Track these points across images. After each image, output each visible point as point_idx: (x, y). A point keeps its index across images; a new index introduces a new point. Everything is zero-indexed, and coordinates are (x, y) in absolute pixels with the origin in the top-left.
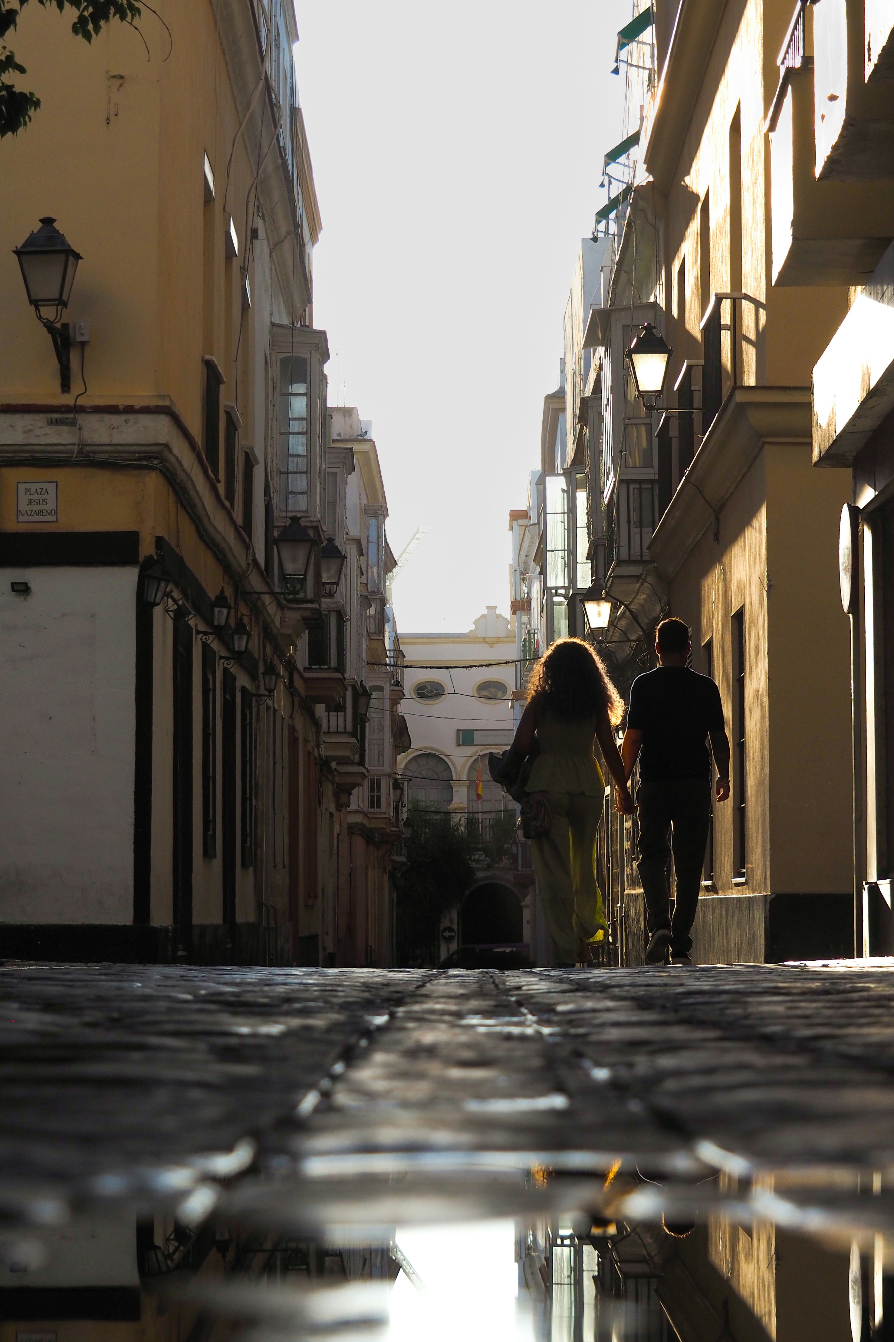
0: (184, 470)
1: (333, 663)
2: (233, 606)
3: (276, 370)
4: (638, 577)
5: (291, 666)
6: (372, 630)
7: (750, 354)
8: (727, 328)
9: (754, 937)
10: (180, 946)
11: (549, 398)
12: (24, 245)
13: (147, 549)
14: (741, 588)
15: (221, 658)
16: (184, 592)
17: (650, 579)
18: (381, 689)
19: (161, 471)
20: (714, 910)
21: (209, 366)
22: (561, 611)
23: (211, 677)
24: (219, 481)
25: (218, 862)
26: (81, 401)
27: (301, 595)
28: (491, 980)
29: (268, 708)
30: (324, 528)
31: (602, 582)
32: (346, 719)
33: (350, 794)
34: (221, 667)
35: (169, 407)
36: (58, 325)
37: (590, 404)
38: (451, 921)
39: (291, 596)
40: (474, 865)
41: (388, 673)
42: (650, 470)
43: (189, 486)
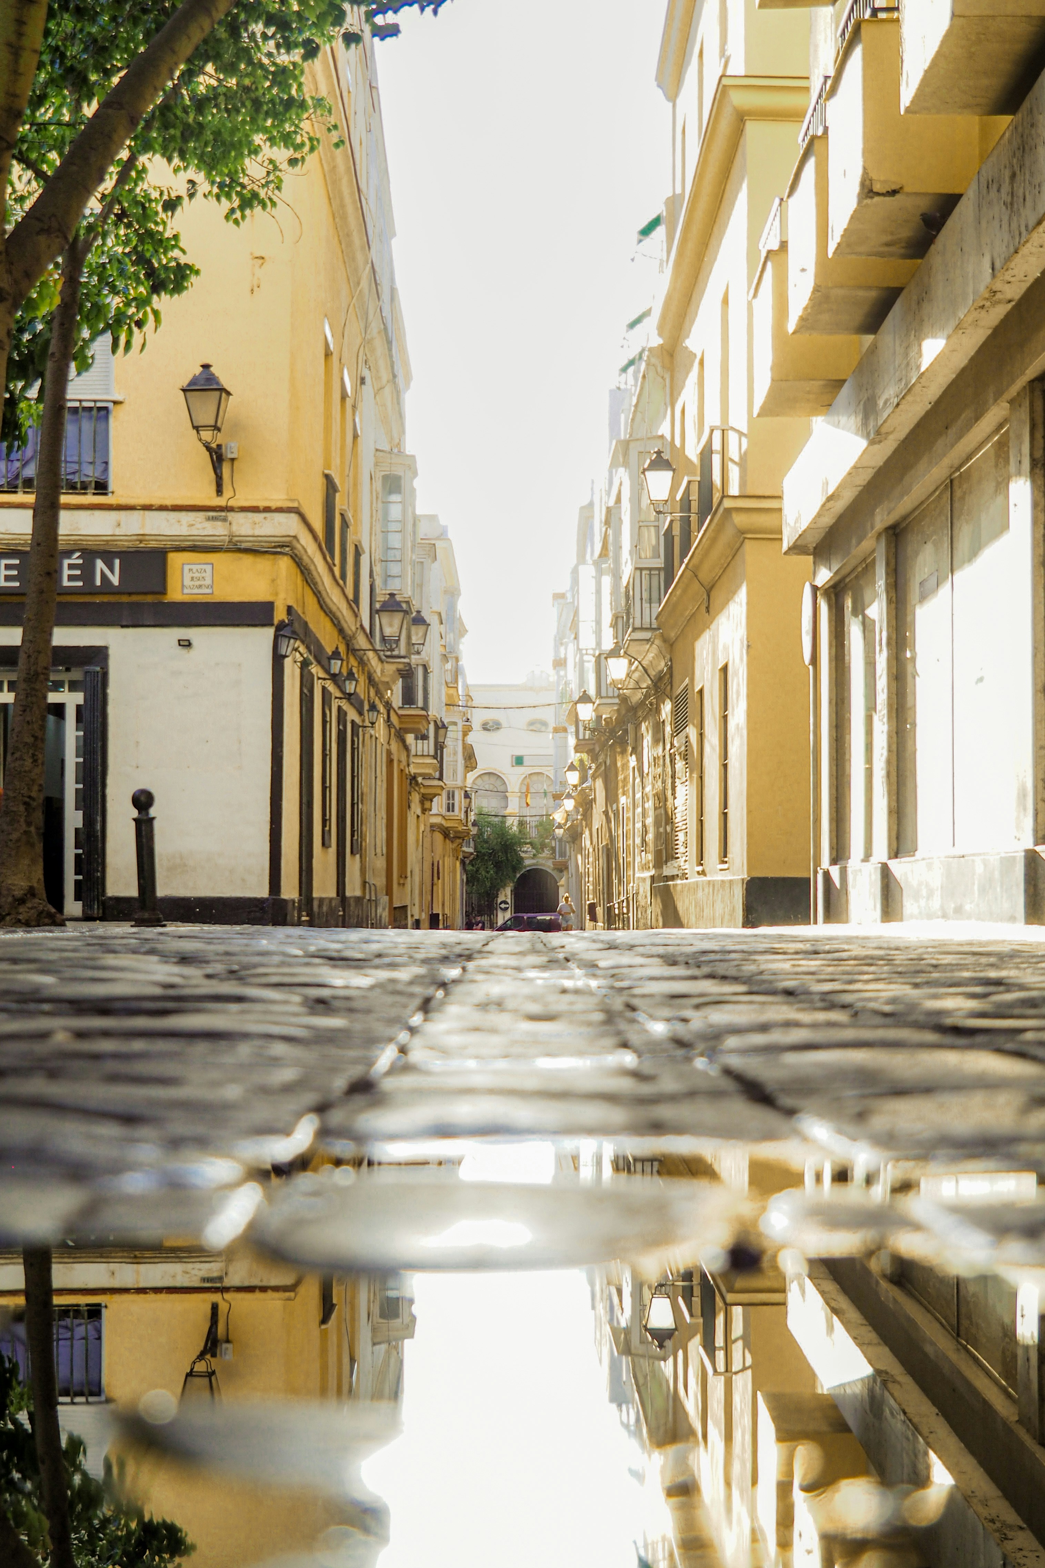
0: (309, 556)
1: (420, 704)
2: (345, 658)
3: (378, 484)
4: (648, 640)
5: (388, 705)
6: (449, 679)
7: (734, 473)
8: (717, 452)
9: (734, 909)
10: (304, 913)
11: (582, 508)
12: (189, 385)
13: (280, 615)
14: (726, 648)
15: (336, 698)
16: (308, 648)
17: (657, 642)
18: (455, 724)
19: (291, 556)
20: (703, 890)
21: (327, 477)
22: (590, 666)
23: (328, 712)
24: (335, 565)
25: (333, 849)
26: (231, 503)
27: (396, 653)
28: (540, 940)
29: (371, 736)
30: (414, 603)
31: (620, 644)
32: (428, 746)
33: (431, 801)
34: (337, 705)
35: (297, 508)
36: (214, 446)
37: (613, 511)
38: (506, 896)
39: (389, 653)
40: (523, 855)
41: (460, 712)
42: (658, 560)
43: (312, 568)
